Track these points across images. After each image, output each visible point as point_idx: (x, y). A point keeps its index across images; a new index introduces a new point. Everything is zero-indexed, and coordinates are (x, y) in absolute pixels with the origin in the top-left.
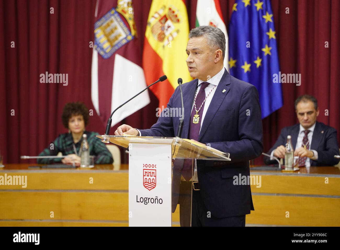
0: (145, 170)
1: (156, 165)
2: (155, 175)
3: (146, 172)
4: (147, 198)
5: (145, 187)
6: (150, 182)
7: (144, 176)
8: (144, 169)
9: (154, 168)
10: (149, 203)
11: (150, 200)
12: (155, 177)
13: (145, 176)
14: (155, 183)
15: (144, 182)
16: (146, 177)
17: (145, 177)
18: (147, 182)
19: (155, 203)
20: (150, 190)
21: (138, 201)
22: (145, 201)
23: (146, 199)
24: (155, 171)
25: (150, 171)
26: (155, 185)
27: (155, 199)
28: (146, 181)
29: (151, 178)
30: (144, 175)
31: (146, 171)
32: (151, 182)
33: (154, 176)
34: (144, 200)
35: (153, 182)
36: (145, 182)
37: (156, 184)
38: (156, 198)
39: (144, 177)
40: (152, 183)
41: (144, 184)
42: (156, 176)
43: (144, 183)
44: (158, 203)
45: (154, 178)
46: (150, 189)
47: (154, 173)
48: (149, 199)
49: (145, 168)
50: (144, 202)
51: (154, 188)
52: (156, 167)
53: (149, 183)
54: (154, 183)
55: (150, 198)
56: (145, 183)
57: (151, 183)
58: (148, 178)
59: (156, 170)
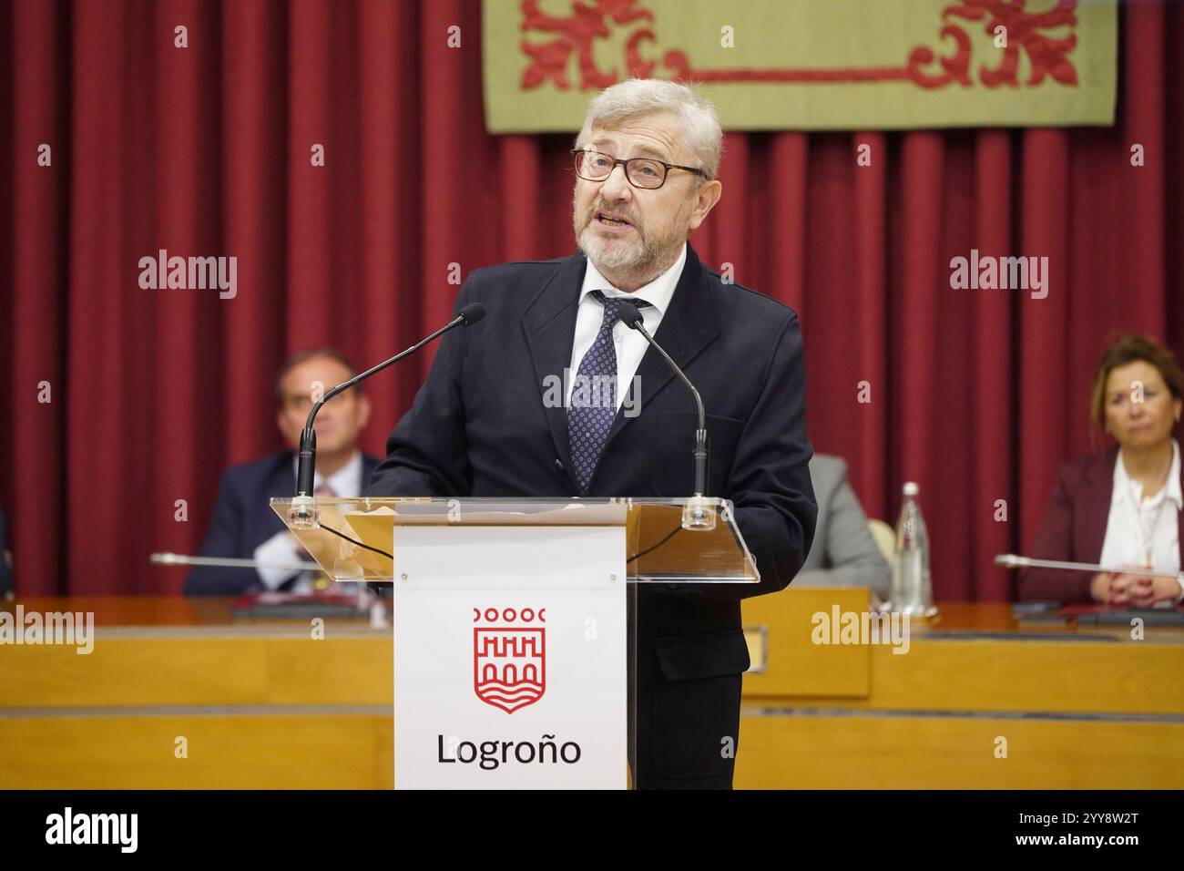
0: (481, 635)
1: (543, 610)
2: (538, 650)
3: (487, 641)
4: (498, 742)
5: (487, 700)
6: (510, 680)
7: (477, 655)
8: (476, 630)
9: (536, 623)
10: (504, 760)
11: (511, 751)
12: (539, 659)
13: (485, 654)
14: (539, 680)
15: (481, 680)
16: (491, 659)
17: (482, 662)
18: (495, 680)
19: (541, 761)
20: (510, 712)
21: (444, 757)
22: (486, 756)
23: (489, 748)
24: (538, 635)
25: (510, 635)
26: (539, 689)
27: (542, 746)
28: (490, 676)
29: (520, 663)
30: (481, 650)
31: (491, 636)
32: (520, 677)
33: (534, 654)
34: (479, 753)
35: (530, 677)
36: (486, 682)
37: (543, 685)
38: (547, 740)
39: (480, 659)
40: (525, 680)
41: (481, 689)
42: (543, 655)
43: (477, 685)
44: (555, 761)
45: (537, 662)
46: (510, 706)
47: (533, 641)
48: (505, 746)
49: (483, 623)
50: (478, 759)
51: (533, 700)
52: (543, 620)
53: (504, 683)
54: (534, 682)
55: (511, 744)
56: (482, 684)
57: (516, 683)
58: (500, 663)
59: (543, 630)
